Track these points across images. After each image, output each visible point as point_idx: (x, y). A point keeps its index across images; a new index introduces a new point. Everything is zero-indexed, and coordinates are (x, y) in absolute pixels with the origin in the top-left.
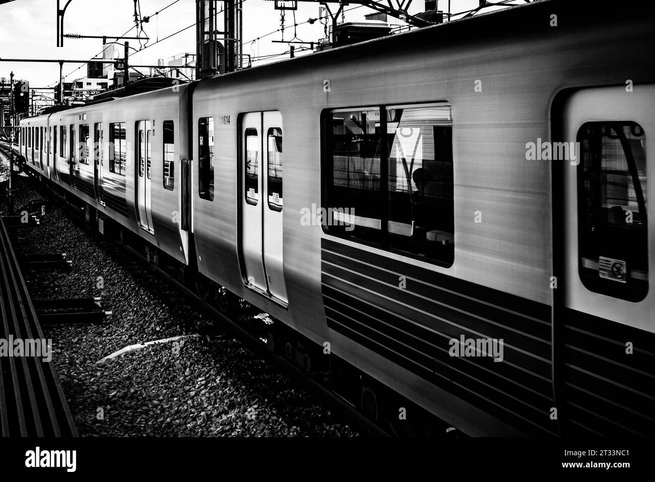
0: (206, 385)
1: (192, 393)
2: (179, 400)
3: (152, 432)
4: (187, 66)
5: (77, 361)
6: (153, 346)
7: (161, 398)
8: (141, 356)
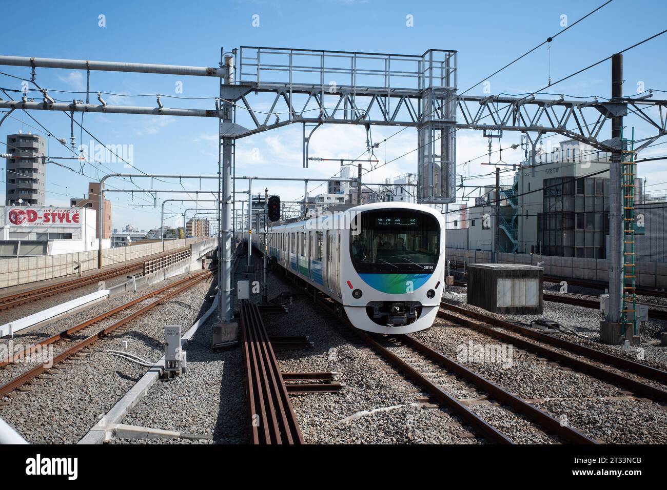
4: (410, 184)
8: (370, 420)
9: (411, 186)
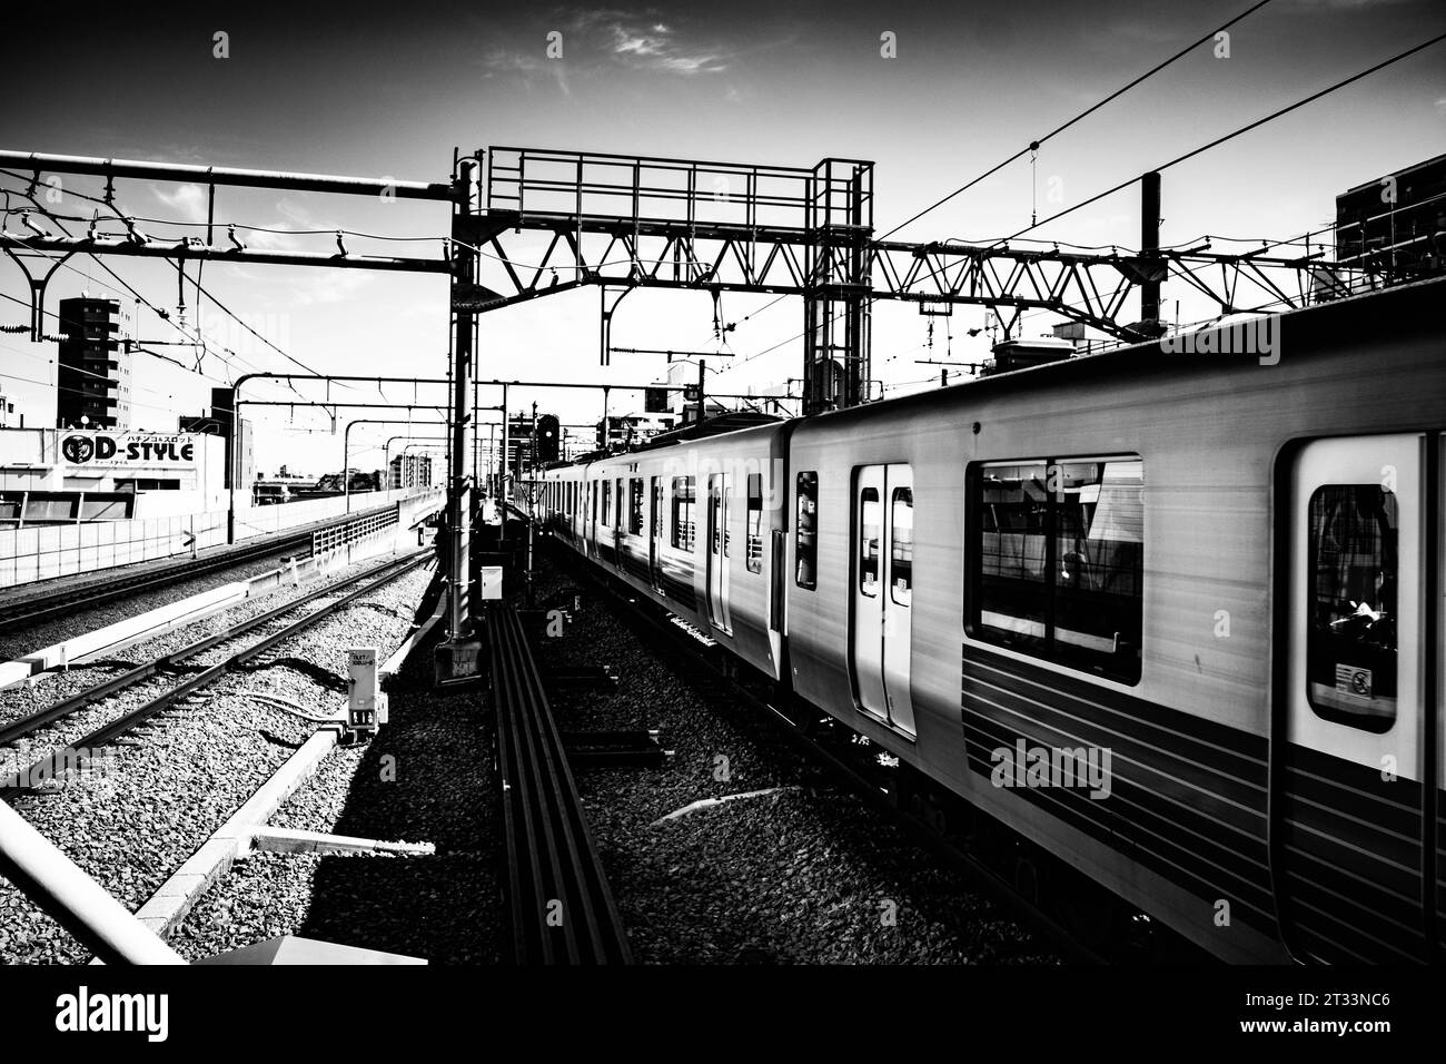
0: (809, 861)
1: (789, 872)
2: (770, 881)
3: (729, 926)
4: (790, 397)
5: (623, 822)
6: (733, 802)
7: (744, 877)
8: (715, 815)
9: (792, 400)
